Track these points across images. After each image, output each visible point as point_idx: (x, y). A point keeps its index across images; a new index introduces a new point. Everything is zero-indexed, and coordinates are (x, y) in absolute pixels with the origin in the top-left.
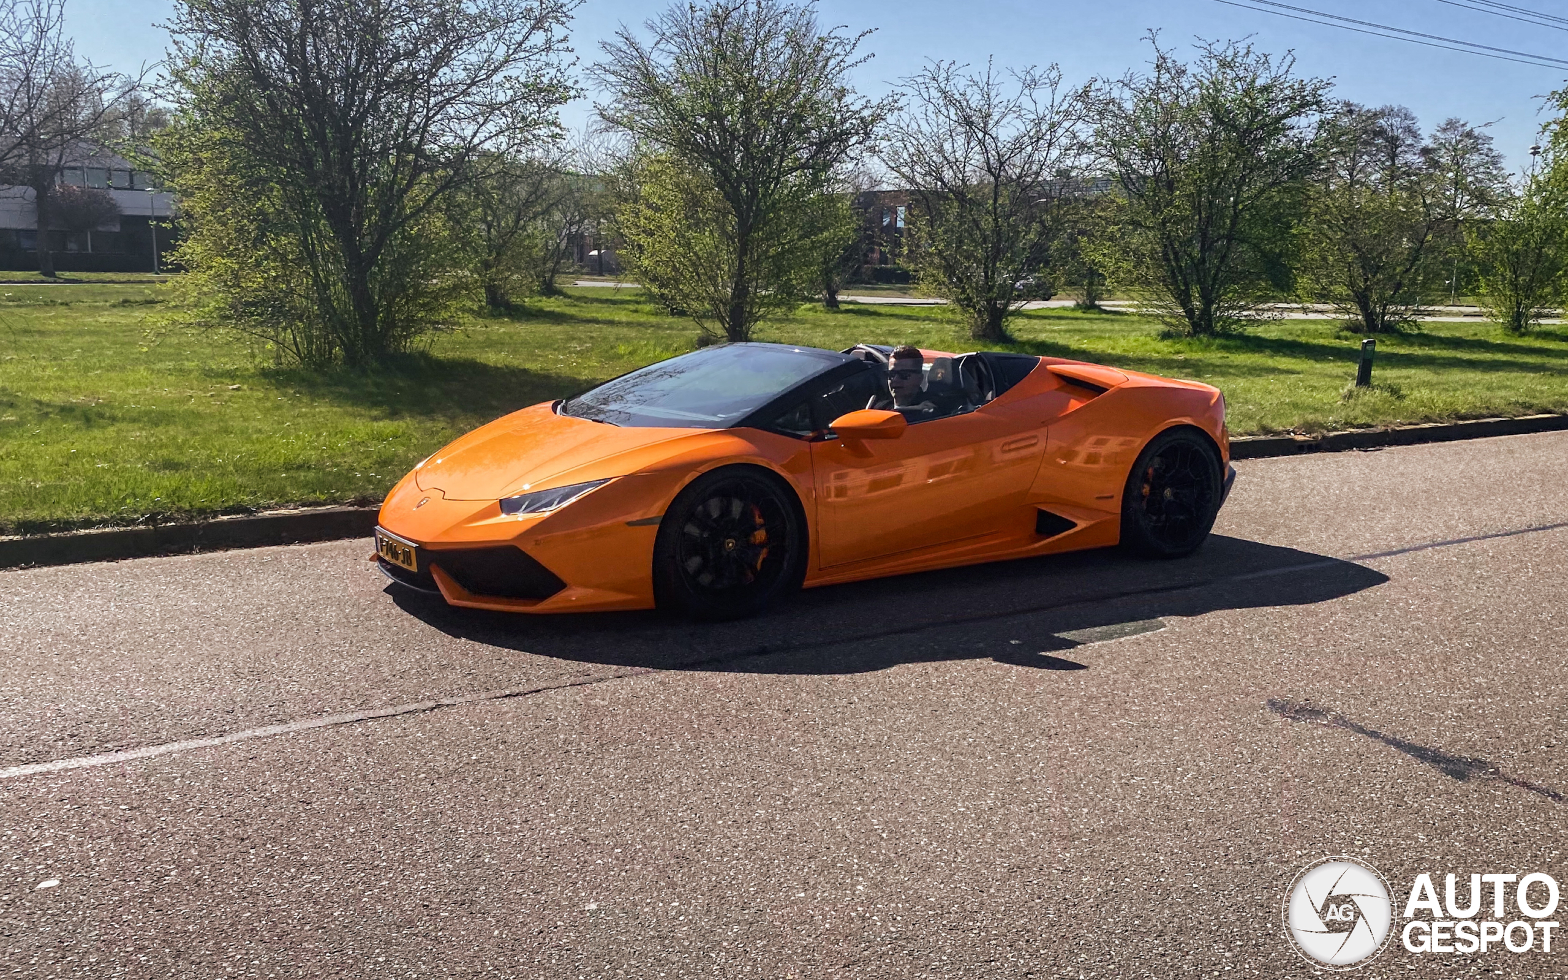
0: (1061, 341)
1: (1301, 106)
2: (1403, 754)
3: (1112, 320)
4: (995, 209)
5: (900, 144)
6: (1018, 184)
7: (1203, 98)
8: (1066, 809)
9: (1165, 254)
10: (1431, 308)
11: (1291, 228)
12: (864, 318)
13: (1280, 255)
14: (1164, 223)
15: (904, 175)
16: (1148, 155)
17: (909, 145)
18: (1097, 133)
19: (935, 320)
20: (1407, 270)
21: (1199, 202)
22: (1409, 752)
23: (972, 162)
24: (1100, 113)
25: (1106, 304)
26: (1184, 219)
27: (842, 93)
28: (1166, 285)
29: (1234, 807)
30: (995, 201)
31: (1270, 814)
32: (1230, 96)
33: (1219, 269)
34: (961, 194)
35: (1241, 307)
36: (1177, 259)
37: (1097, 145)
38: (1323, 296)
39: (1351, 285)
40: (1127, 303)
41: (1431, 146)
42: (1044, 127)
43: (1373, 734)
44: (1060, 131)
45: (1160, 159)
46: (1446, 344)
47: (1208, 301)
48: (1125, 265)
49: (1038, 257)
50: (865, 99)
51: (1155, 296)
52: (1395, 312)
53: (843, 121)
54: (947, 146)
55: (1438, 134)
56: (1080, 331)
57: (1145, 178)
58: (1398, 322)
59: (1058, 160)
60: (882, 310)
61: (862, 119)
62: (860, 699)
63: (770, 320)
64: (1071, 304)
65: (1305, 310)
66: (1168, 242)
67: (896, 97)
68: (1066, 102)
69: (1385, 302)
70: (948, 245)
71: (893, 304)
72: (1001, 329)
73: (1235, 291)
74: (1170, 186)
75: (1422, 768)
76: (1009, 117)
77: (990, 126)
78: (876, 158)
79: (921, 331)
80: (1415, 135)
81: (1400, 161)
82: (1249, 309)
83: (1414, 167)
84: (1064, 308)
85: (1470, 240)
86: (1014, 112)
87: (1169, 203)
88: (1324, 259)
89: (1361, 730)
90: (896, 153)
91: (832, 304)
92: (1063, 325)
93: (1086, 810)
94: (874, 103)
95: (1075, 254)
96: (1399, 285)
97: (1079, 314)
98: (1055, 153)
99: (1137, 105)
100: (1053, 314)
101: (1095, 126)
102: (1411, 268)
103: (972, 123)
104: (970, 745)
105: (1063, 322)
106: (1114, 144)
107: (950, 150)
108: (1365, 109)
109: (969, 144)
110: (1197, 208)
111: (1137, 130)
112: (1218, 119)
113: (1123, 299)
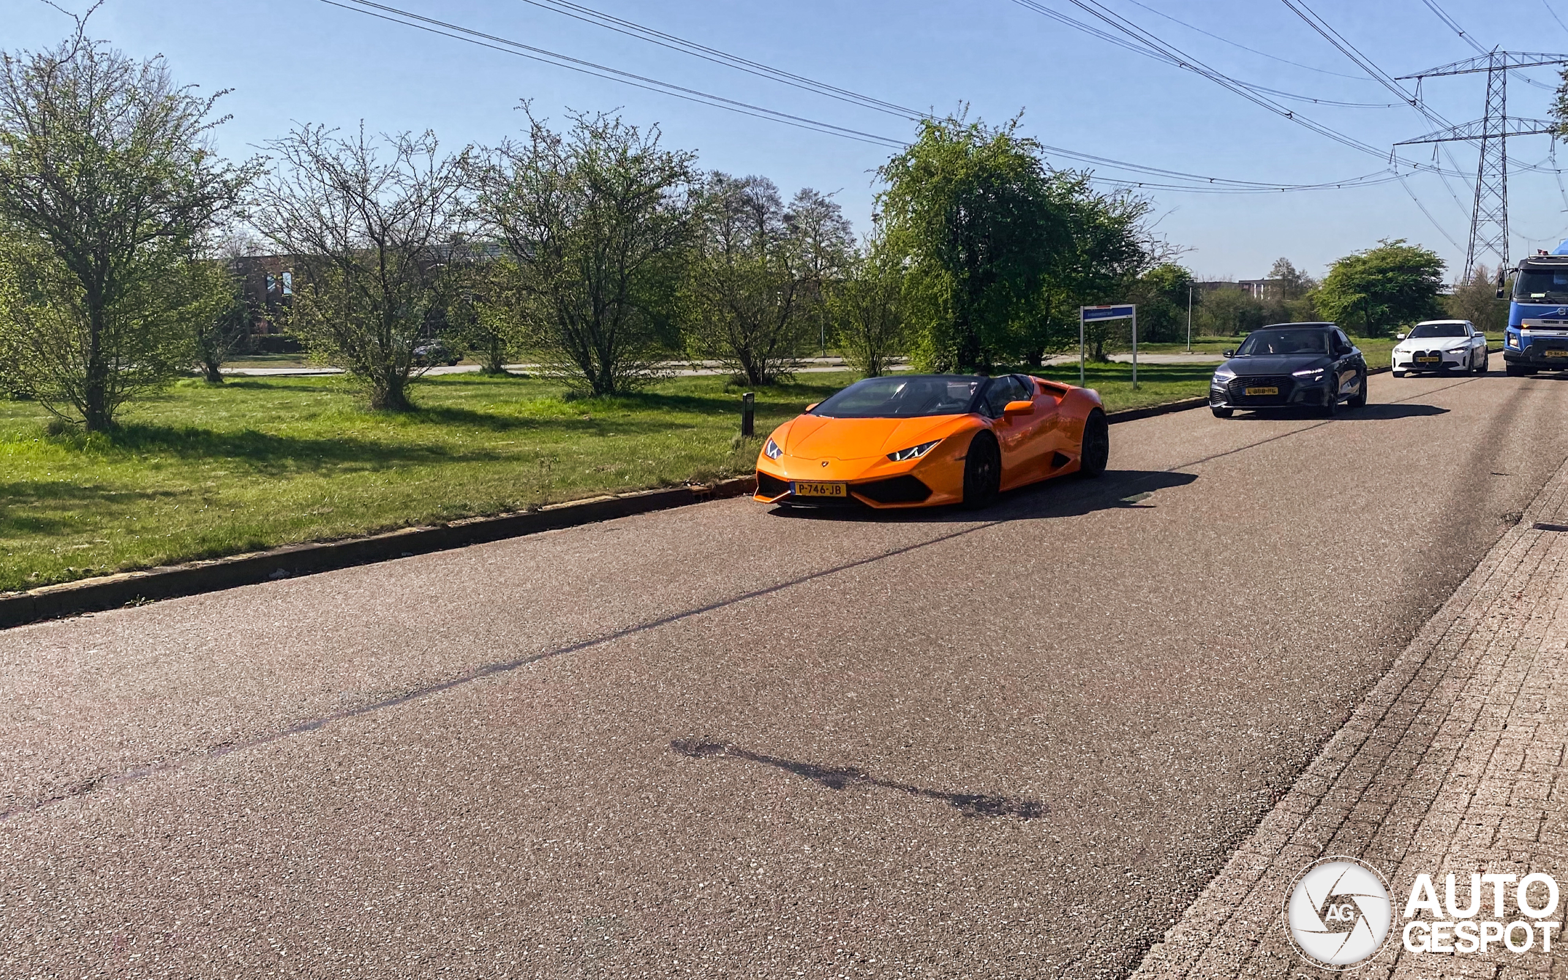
0: (467, 407)
1: (671, 177)
2: (790, 774)
3: (519, 384)
4: (383, 275)
5: (272, 208)
6: (405, 250)
7: (579, 167)
8: (478, 887)
9: (561, 318)
10: (803, 361)
11: (675, 291)
12: (253, 392)
13: (668, 317)
14: (556, 288)
15: (280, 241)
16: (534, 222)
17: (282, 210)
18: (480, 198)
19: (331, 391)
20: (779, 327)
21: (588, 268)
22: (795, 771)
23: (354, 227)
24: (482, 180)
25: (512, 368)
26: (572, 284)
27: (201, 155)
28: (565, 348)
29: (642, 852)
30: (383, 268)
31: (675, 853)
32: (606, 165)
33: (613, 332)
34: (346, 260)
35: (638, 366)
36: (573, 323)
37: (483, 211)
38: (710, 354)
39: (733, 342)
40: (529, 366)
41: (792, 213)
42: (426, 193)
43: (765, 759)
44: (442, 197)
45: (546, 226)
46: (818, 393)
47: (606, 364)
48: (523, 329)
49: (435, 323)
50: (227, 162)
51: (556, 359)
52: (773, 366)
53: (204, 185)
54: (325, 211)
55: (796, 202)
56: (488, 396)
57: (534, 243)
58: (776, 375)
59: (443, 226)
60: (273, 382)
61: (225, 183)
62: (252, 809)
63: (140, 399)
64: (477, 368)
65: (694, 367)
66: (562, 306)
67: (261, 161)
68: (445, 168)
69: (763, 357)
70: (337, 313)
71: (286, 375)
72: (403, 397)
73: (630, 352)
74: (558, 252)
75: (806, 784)
76: (389, 182)
77: (369, 191)
78: (246, 222)
79: (318, 403)
80: (777, 204)
81: (767, 227)
82: (645, 368)
83: (779, 232)
84: (471, 374)
85: (831, 300)
86: (393, 177)
87: (559, 269)
88: (707, 319)
89: (753, 757)
90: (269, 218)
91: (215, 379)
92: (470, 391)
93: (499, 884)
94: (238, 164)
95: (473, 321)
96: (773, 342)
97: (486, 378)
98: (439, 219)
99: (517, 173)
100: (461, 379)
101: (478, 193)
102: (782, 325)
103: (349, 188)
104: (377, 839)
105: (470, 387)
106: (499, 210)
107: (329, 216)
108: (733, 178)
109: (347, 209)
110: (585, 271)
111: (521, 197)
112: (595, 186)
113: (525, 362)
